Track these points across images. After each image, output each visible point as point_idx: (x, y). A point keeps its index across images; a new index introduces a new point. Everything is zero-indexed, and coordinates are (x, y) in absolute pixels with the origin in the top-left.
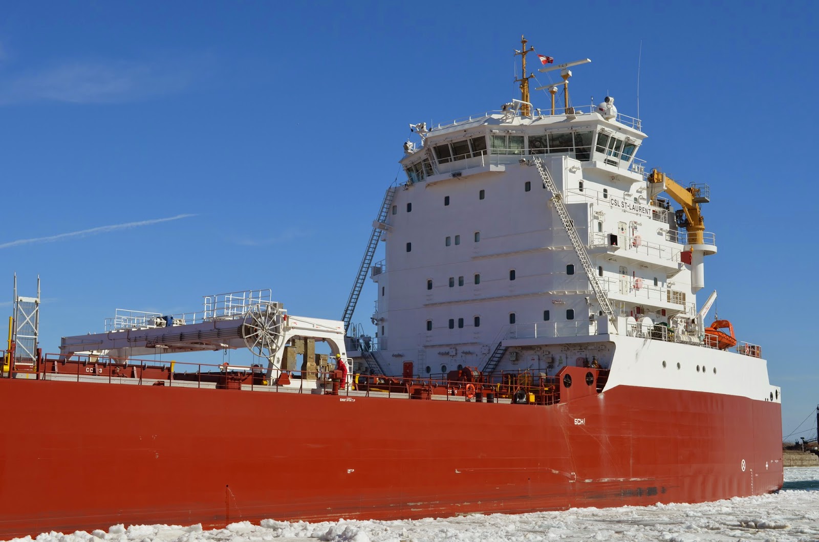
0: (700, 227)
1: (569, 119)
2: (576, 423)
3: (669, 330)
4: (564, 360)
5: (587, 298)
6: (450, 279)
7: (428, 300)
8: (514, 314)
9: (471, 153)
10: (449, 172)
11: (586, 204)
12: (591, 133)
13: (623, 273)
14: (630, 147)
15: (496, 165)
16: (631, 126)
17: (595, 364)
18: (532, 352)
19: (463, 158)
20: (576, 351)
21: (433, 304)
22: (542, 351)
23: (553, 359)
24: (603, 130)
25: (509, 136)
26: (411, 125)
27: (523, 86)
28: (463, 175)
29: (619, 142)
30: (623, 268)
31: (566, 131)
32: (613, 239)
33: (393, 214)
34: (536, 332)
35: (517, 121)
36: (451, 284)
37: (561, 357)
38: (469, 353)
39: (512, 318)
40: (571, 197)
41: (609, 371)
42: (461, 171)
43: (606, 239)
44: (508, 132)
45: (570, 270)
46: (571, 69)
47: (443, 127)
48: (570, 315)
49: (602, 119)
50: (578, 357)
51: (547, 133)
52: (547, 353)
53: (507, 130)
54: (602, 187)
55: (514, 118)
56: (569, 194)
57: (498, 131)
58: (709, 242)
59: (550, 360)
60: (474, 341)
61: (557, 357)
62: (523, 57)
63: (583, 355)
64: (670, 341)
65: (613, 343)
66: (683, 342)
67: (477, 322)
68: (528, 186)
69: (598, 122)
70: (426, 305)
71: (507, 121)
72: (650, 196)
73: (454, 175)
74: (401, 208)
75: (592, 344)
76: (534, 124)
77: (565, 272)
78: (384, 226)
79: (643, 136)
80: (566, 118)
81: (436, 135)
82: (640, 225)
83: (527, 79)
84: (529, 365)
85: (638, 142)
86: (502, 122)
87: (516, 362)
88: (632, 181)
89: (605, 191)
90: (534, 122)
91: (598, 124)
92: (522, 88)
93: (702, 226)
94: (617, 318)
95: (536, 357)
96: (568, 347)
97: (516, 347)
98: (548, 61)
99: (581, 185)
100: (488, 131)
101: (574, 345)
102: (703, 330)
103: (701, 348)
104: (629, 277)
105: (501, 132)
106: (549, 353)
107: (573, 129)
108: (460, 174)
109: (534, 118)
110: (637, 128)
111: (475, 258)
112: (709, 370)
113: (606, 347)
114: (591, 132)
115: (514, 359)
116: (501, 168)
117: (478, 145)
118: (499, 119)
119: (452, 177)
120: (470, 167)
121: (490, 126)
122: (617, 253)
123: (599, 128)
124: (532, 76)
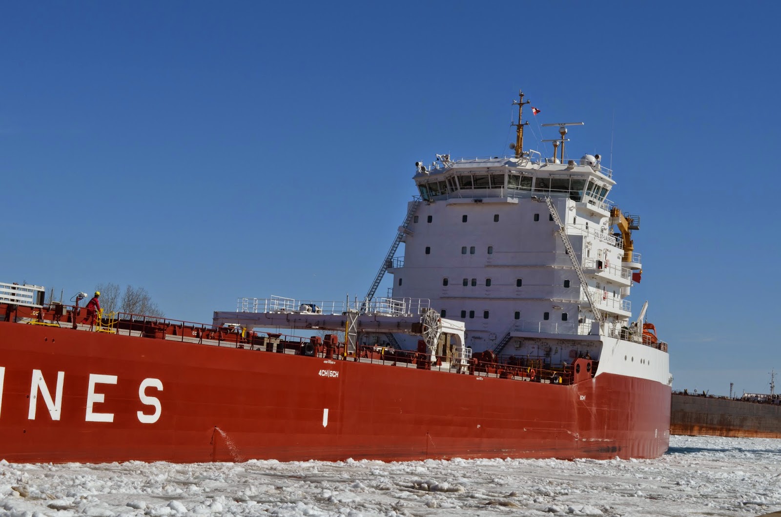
0: (631, 248)
1: (568, 169)
2: (581, 399)
3: (629, 333)
4: (559, 351)
5: (580, 306)
6: (464, 280)
7: (443, 294)
8: (519, 313)
9: (490, 186)
10: (471, 197)
11: (582, 236)
12: (585, 181)
13: (598, 288)
14: (605, 190)
15: (512, 197)
16: (606, 175)
17: (588, 356)
18: (533, 342)
19: (486, 188)
20: (569, 345)
21: (448, 298)
22: (541, 342)
23: (550, 349)
24: (592, 179)
25: (522, 177)
26: (437, 155)
27: (519, 131)
28: (483, 202)
29: (599, 187)
30: (598, 284)
31: (565, 177)
32: (600, 264)
33: (415, 222)
34: (540, 327)
35: (529, 166)
36: (465, 283)
37: (557, 348)
38: (479, 338)
39: (517, 315)
40: (571, 230)
41: (598, 362)
42: (482, 198)
43: (595, 264)
44: (522, 173)
45: (567, 284)
46: (567, 127)
47: (465, 161)
48: (564, 317)
49: (593, 171)
50: (570, 349)
51: (551, 178)
52: (546, 344)
53: (521, 172)
54: (585, 221)
55: (528, 162)
56: (569, 227)
57: (515, 172)
58: (636, 261)
59: (548, 350)
60: (484, 329)
61: (554, 348)
62: (520, 107)
63: (575, 348)
64: (629, 341)
65: (602, 342)
66: (635, 342)
67: (486, 315)
68: (537, 218)
69: (590, 174)
70: (441, 298)
71: (522, 165)
72: (611, 227)
73: (476, 201)
74: (423, 219)
75: (585, 341)
76: (541, 169)
77: (563, 286)
78: (407, 232)
79: (612, 183)
80: (566, 167)
81: (460, 167)
82: (610, 251)
83: (523, 125)
84: (530, 351)
85: (609, 188)
86: (518, 165)
87: (519, 349)
88: (602, 216)
89: (587, 224)
90: (541, 167)
91: (590, 175)
92: (518, 132)
93: (632, 248)
94: (604, 324)
95: (536, 347)
96: (563, 341)
97: (519, 338)
98: (537, 112)
99: (575, 219)
100: (507, 171)
101: (568, 341)
102: (642, 332)
103: (641, 346)
104: (601, 290)
105: (517, 172)
106: (547, 344)
107: (572, 177)
108: (481, 201)
109: (541, 164)
110: (609, 176)
111: (488, 266)
112: (646, 362)
113: (594, 344)
114: (583, 180)
115: (518, 346)
116: (516, 201)
117: (497, 181)
118: (515, 163)
119: (473, 202)
120: (490, 196)
121: (509, 167)
122: (600, 274)
123: (591, 177)
124: (527, 124)
